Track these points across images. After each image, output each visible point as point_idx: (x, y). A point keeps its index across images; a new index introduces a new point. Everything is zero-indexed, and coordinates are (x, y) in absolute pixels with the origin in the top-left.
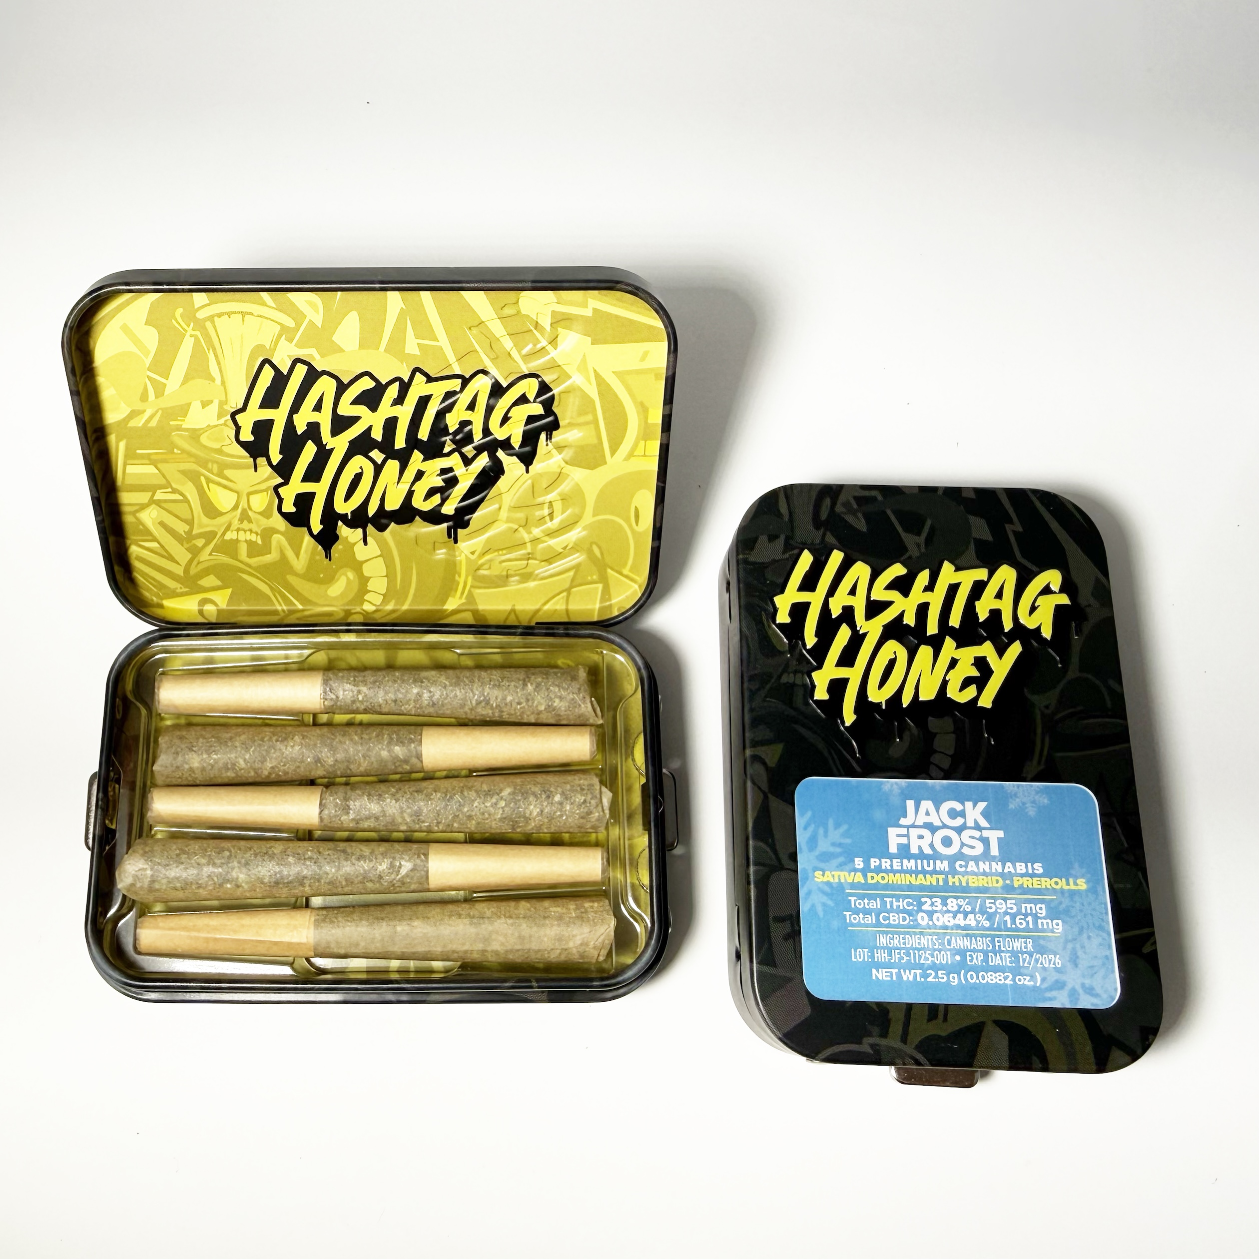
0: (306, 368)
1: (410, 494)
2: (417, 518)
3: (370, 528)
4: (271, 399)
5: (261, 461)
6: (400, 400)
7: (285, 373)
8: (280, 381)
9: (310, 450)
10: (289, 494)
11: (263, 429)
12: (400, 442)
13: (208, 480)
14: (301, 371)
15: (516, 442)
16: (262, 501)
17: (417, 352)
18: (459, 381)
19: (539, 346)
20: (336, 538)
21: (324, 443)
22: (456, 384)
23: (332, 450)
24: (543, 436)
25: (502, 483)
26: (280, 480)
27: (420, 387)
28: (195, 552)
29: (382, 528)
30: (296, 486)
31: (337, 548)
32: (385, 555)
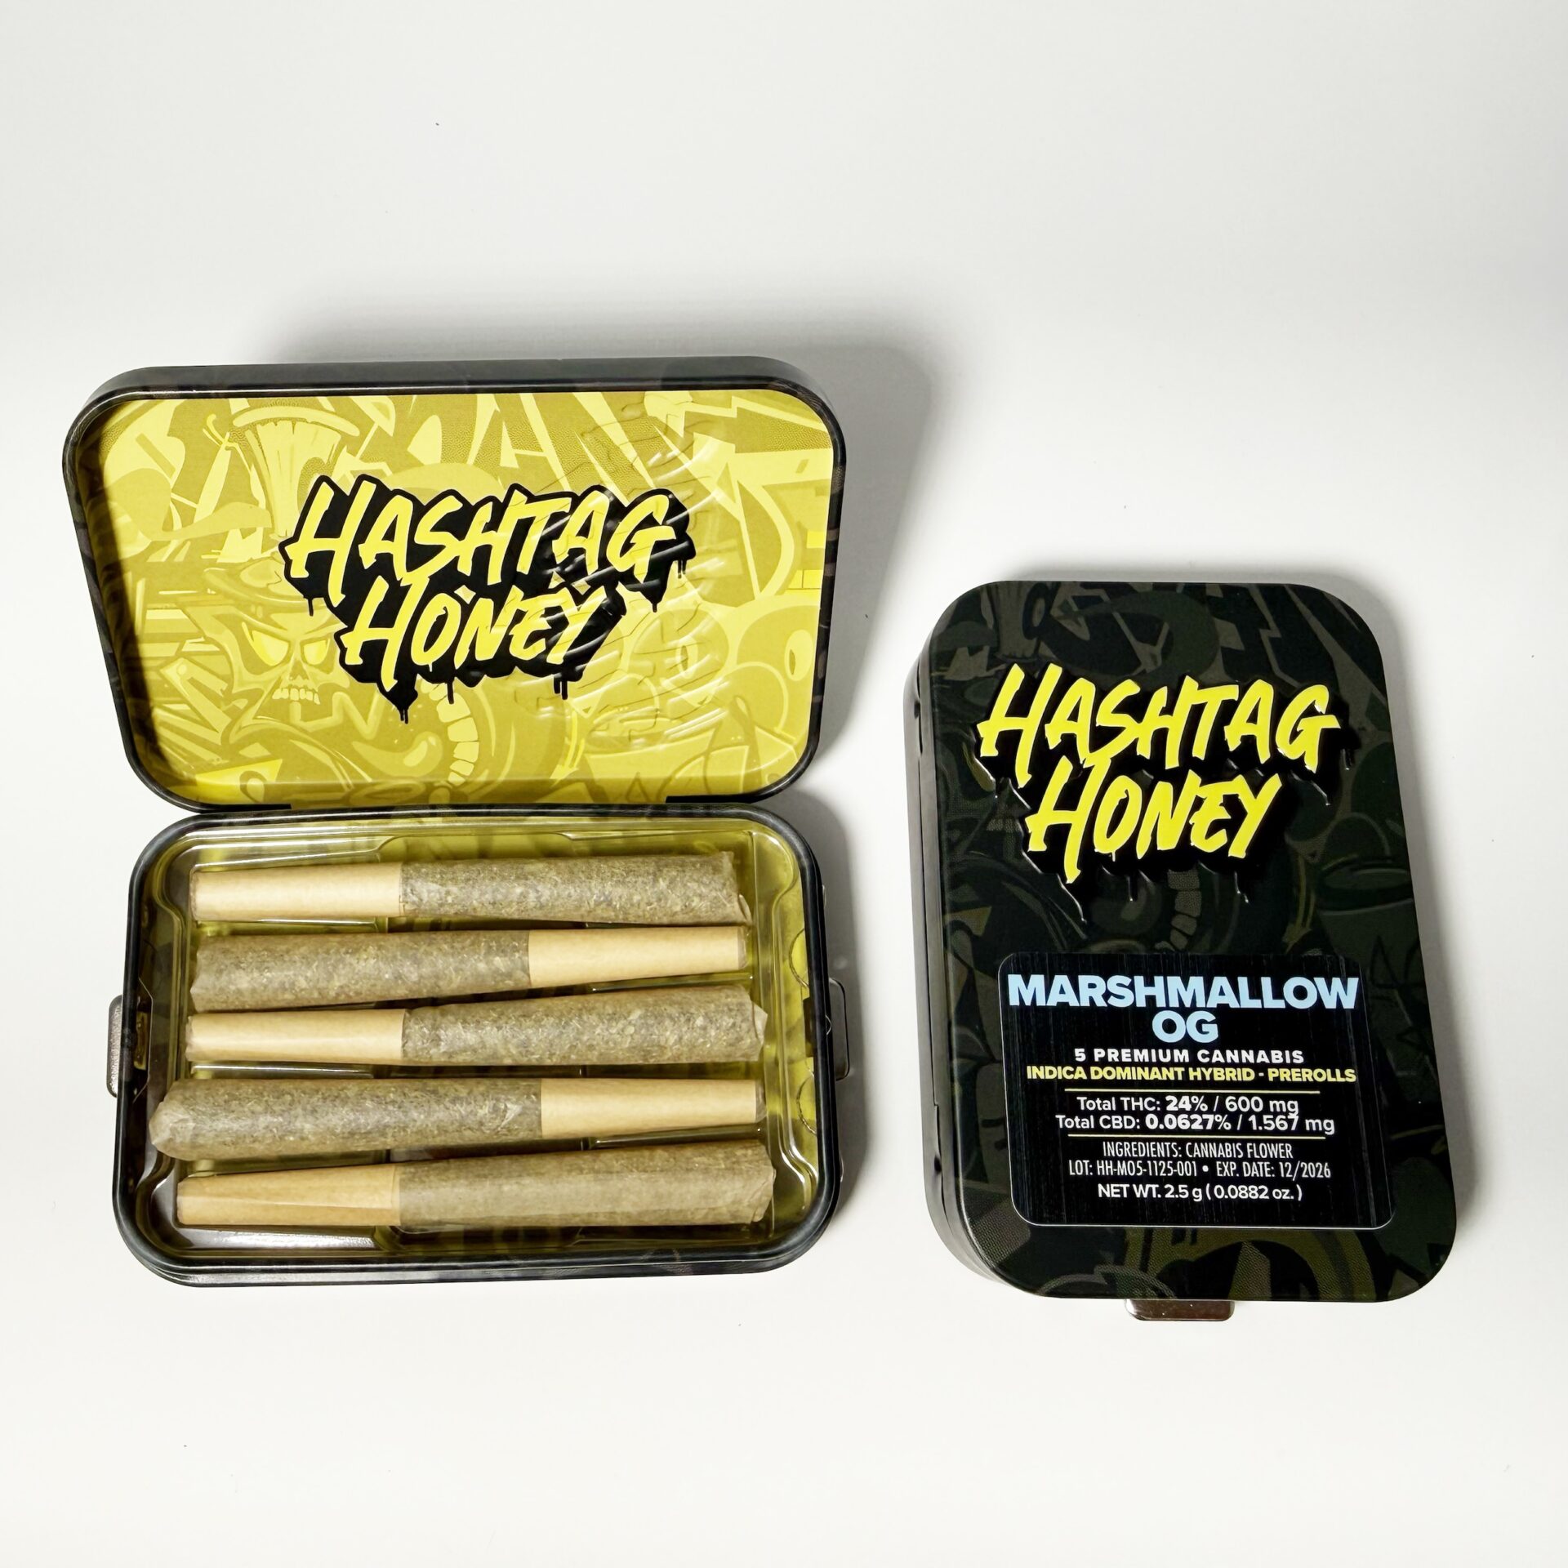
0: (373, 487)
1: (507, 640)
2: (517, 669)
3: (457, 683)
4: (331, 526)
5: (319, 602)
6: (493, 525)
7: (348, 493)
8: (341, 503)
9: (379, 589)
10: (354, 642)
11: (320, 563)
12: (494, 577)
13: (251, 627)
14: (367, 491)
15: (641, 574)
16: (320, 651)
17: (515, 464)
18: (569, 500)
19: (670, 455)
20: (414, 695)
21: (398, 579)
22: (564, 504)
23: (407, 588)
24: (675, 566)
25: (623, 625)
26: (342, 626)
27: (519, 509)
28: (235, 715)
29: (472, 682)
30: (363, 632)
31: (414, 709)
32: (476, 715)
